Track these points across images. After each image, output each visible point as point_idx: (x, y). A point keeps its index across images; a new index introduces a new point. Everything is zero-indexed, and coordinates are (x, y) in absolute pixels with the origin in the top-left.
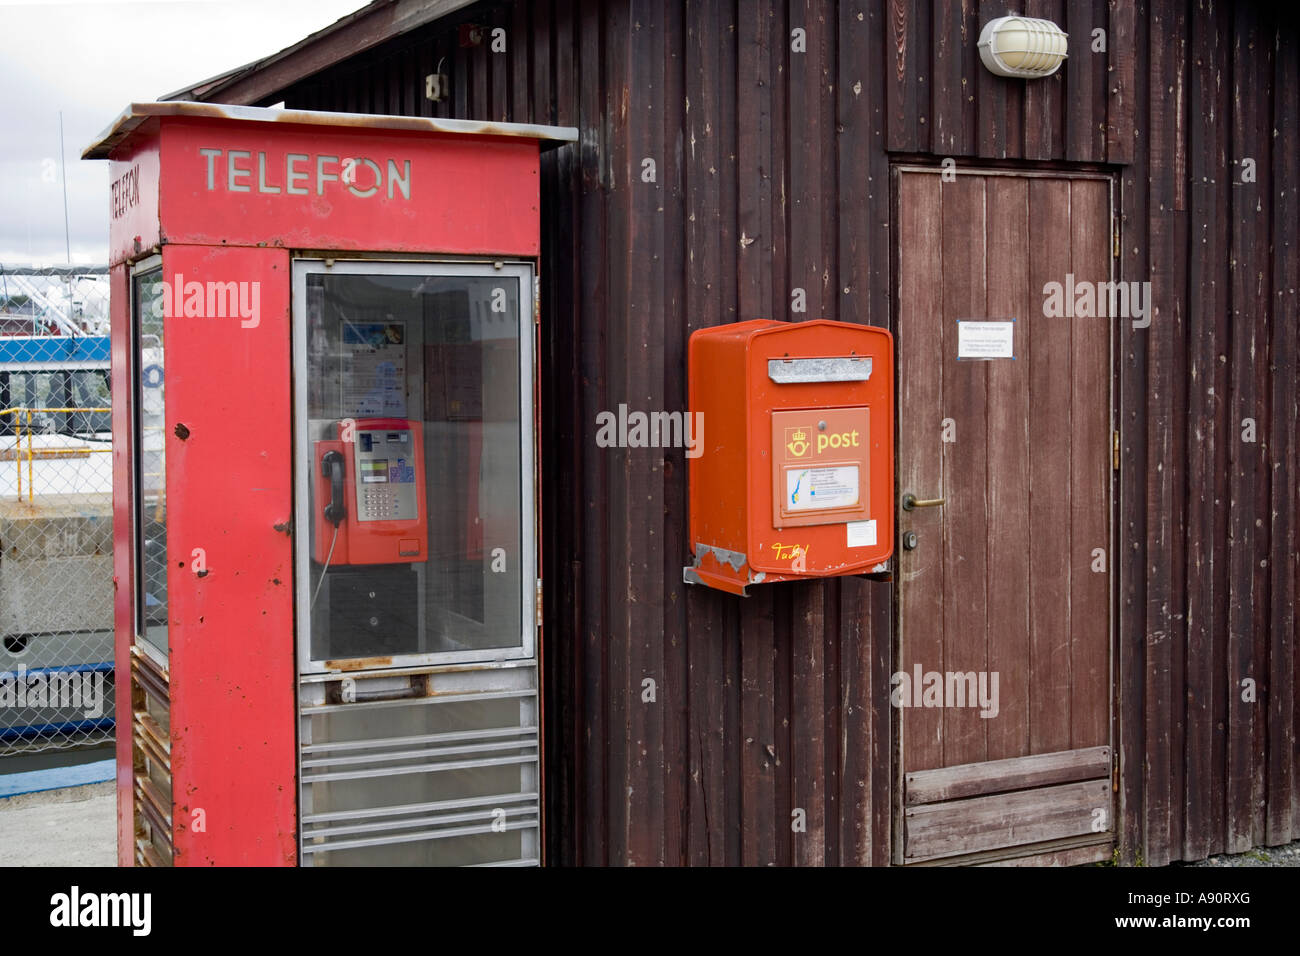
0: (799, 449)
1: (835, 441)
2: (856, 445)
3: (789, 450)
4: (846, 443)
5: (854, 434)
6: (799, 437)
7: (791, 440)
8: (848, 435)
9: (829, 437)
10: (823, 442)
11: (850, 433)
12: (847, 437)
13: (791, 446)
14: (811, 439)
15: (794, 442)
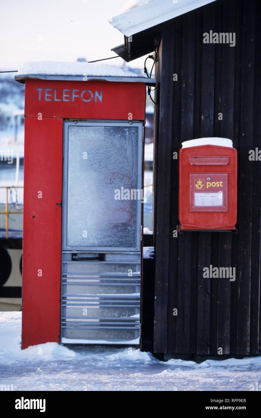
0: (200, 186)
1: (214, 184)
2: (222, 186)
3: (195, 186)
4: (218, 185)
5: (221, 182)
6: (200, 183)
7: (196, 183)
8: (219, 183)
9: (211, 183)
10: (209, 184)
11: (219, 182)
12: (218, 183)
13: (196, 185)
14: (204, 183)
15: (198, 184)
